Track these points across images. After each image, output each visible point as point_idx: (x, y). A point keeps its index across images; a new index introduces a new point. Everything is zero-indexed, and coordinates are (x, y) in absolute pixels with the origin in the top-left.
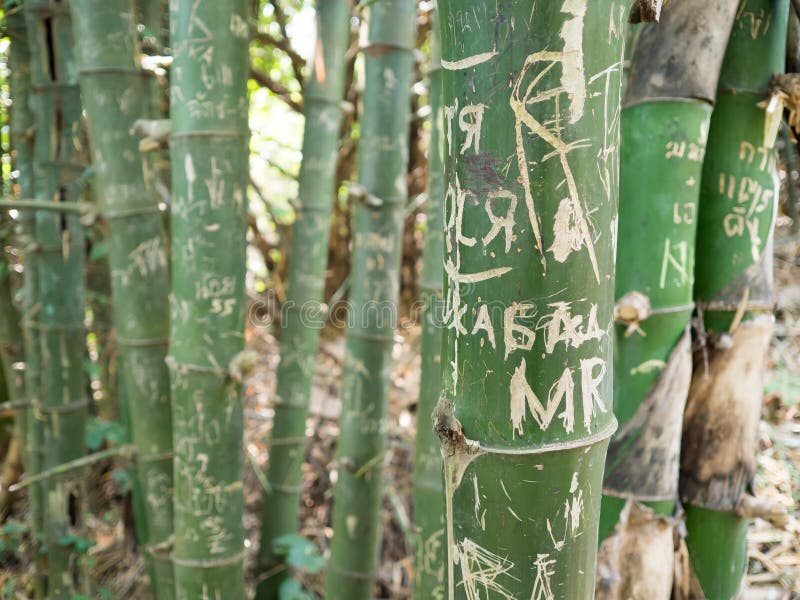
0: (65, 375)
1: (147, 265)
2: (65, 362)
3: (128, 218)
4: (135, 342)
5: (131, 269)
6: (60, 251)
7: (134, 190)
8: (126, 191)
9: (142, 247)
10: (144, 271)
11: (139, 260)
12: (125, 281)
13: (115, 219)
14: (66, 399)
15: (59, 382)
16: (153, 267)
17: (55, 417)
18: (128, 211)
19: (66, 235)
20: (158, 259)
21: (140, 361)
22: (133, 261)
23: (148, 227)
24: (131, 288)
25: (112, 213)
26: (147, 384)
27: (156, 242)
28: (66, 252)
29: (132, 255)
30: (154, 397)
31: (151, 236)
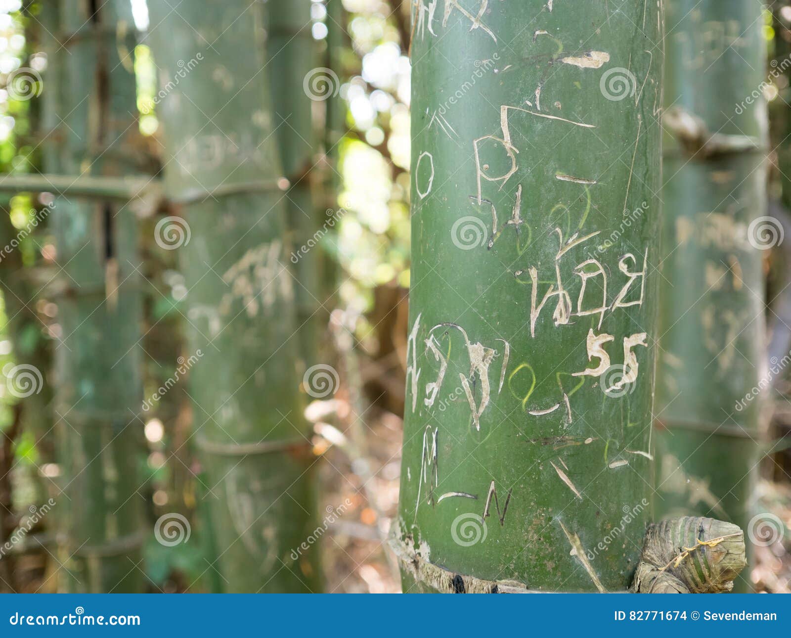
0: (111, 494)
1: (258, 295)
2: (110, 473)
3: (222, 200)
4: (234, 448)
5: (227, 301)
6: (101, 293)
7: (233, 148)
8: (218, 146)
9: (249, 258)
10: (251, 307)
11: (242, 285)
12: (216, 326)
13: (196, 202)
14: (111, 533)
15: (100, 507)
16: (269, 299)
17: (94, 565)
18: (221, 187)
19: (111, 269)
20: (277, 282)
21: (243, 485)
22: (230, 287)
23: (261, 220)
24: (226, 340)
25: (191, 193)
26: (257, 531)
27: (274, 250)
28: (112, 292)
29: (230, 275)
30: (272, 556)
31: (266, 238)
